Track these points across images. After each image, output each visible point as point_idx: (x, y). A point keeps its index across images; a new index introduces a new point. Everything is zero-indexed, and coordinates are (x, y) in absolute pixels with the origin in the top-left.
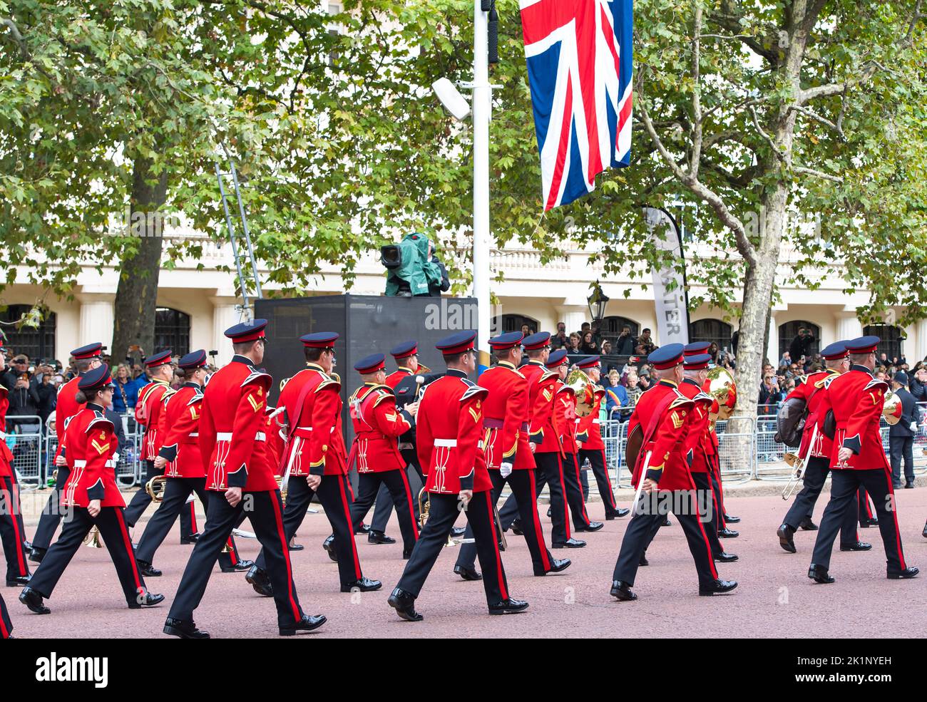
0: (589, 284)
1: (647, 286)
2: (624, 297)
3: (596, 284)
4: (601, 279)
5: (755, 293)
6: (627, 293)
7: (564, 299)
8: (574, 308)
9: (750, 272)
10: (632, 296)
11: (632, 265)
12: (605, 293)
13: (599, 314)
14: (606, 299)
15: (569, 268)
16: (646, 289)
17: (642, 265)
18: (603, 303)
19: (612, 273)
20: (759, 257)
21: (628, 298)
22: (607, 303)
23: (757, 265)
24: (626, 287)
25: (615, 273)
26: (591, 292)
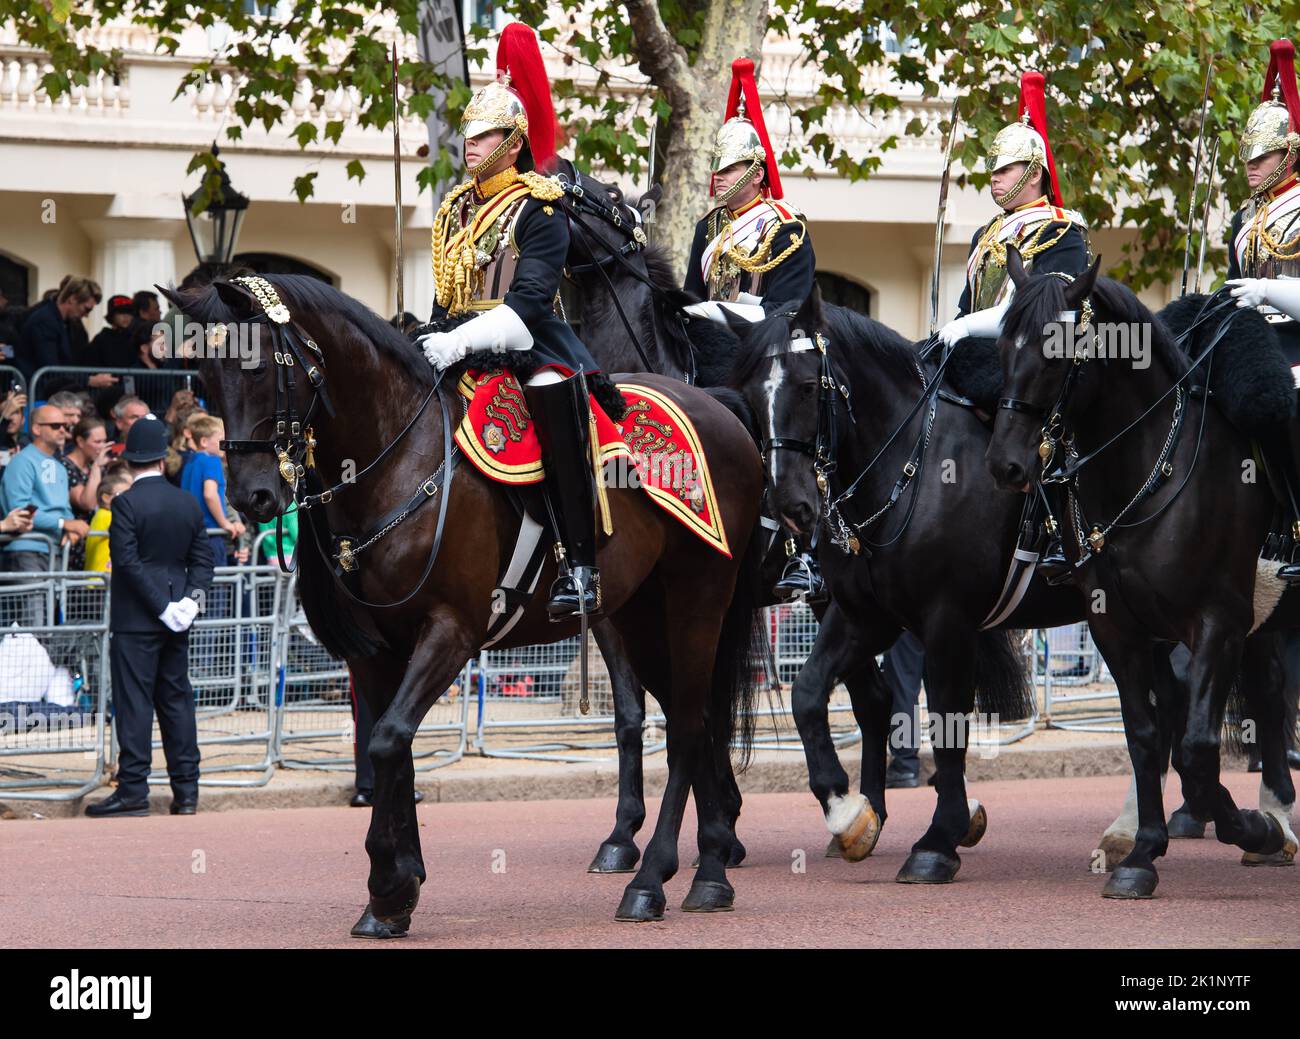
0: (188, 157)
1: (366, 165)
2: (294, 198)
3: (208, 158)
4: (224, 142)
5: (686, 191)
6: (304, 186)
7: (108, 199)
8: (142, 228)
9: (669, 130)
10: (321, 194)
11: (318, 101)
12: (237, 186)
13: (218, 248)
14: (240, 202)
15: (124, 104)
16: (361, 174)
17: (346, 101)
18: (230, 214)
19: (257, 124)
20: (701, 84)
21: (309, 199)
22: (243, 215)
23: (695, 107)
24: (302, 168)
25: (268, 126)
26: (193, 183)
